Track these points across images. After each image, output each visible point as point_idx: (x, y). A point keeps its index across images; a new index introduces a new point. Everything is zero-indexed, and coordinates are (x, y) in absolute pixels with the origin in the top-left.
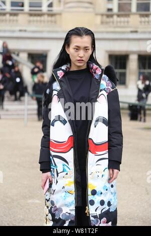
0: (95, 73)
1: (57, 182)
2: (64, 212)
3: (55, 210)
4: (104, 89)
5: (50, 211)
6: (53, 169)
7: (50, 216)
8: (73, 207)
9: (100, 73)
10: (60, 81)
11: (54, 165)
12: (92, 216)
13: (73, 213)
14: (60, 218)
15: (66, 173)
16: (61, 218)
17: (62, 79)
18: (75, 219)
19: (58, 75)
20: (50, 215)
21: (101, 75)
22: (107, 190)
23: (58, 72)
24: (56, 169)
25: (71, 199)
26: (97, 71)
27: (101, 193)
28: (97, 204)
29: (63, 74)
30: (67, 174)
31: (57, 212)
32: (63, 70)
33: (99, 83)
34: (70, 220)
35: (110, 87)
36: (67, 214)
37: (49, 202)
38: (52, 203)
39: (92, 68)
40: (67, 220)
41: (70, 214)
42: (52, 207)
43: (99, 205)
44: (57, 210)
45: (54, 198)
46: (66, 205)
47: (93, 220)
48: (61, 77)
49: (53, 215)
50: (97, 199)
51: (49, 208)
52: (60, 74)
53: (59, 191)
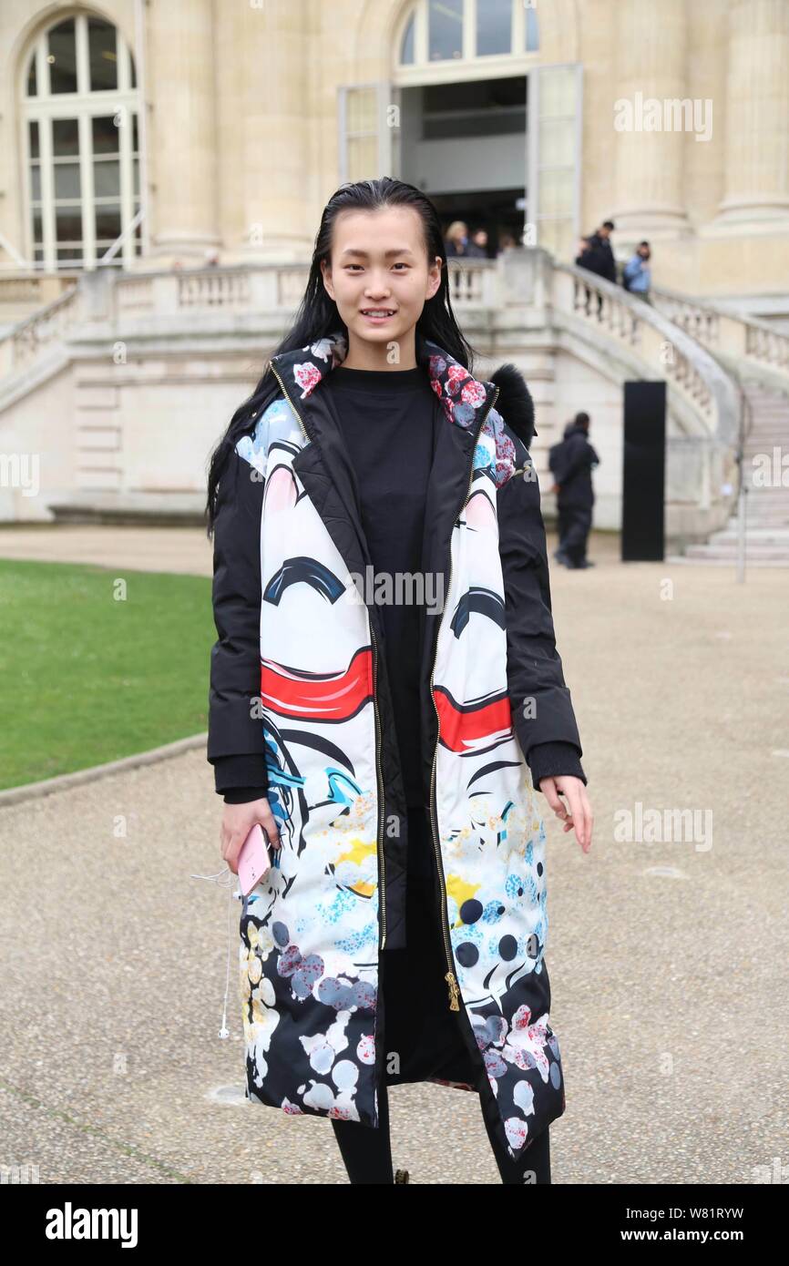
0: (457, 398)
1: (302, 845)
2: (330, 971)
3: (291, 966)
4: (488, 471)
5: (269, 969)
6: (286, 790)
7: (267, 991)
8: (370, 953)
9: (478, 404)
10: (306, 410)
11: (287, 772)
12: (474, 1011)
13: (371, 977)
14: (311, 998)
15: (342, 807)
16: (318, 998)
17: (314, 400)
18: (378, 1002)
19: (298, 380)
20: (267, 985)
21: (481, 413)
22: (520, 892)
23: (297, 368)
24: (300, 791)
25: (364, 917)
26: (465, 393)
27: (501, 910)
28: (489, 957)
29: (317, 376)
30: (346, 812)
31: (298, 974)
32: (317, 362)
33: (471, 446)
34: (354, 1009)
35: (507, 462)
36: (344, 982)
37: (268, 930)
38: (280, 933)
39: (445, 377)
40: (345, 1007)
41: (355, 980)
42: (275, 953)
43: (498, 959)
44: (298, 962)
45: (289, 911)
46: (339, 944)
47: (480, 1028)
48: (307, 389)
49: (282, 986)
50: (486, 935)
51: (265, 957)
52: (305, 375)
53: (312, 884)
